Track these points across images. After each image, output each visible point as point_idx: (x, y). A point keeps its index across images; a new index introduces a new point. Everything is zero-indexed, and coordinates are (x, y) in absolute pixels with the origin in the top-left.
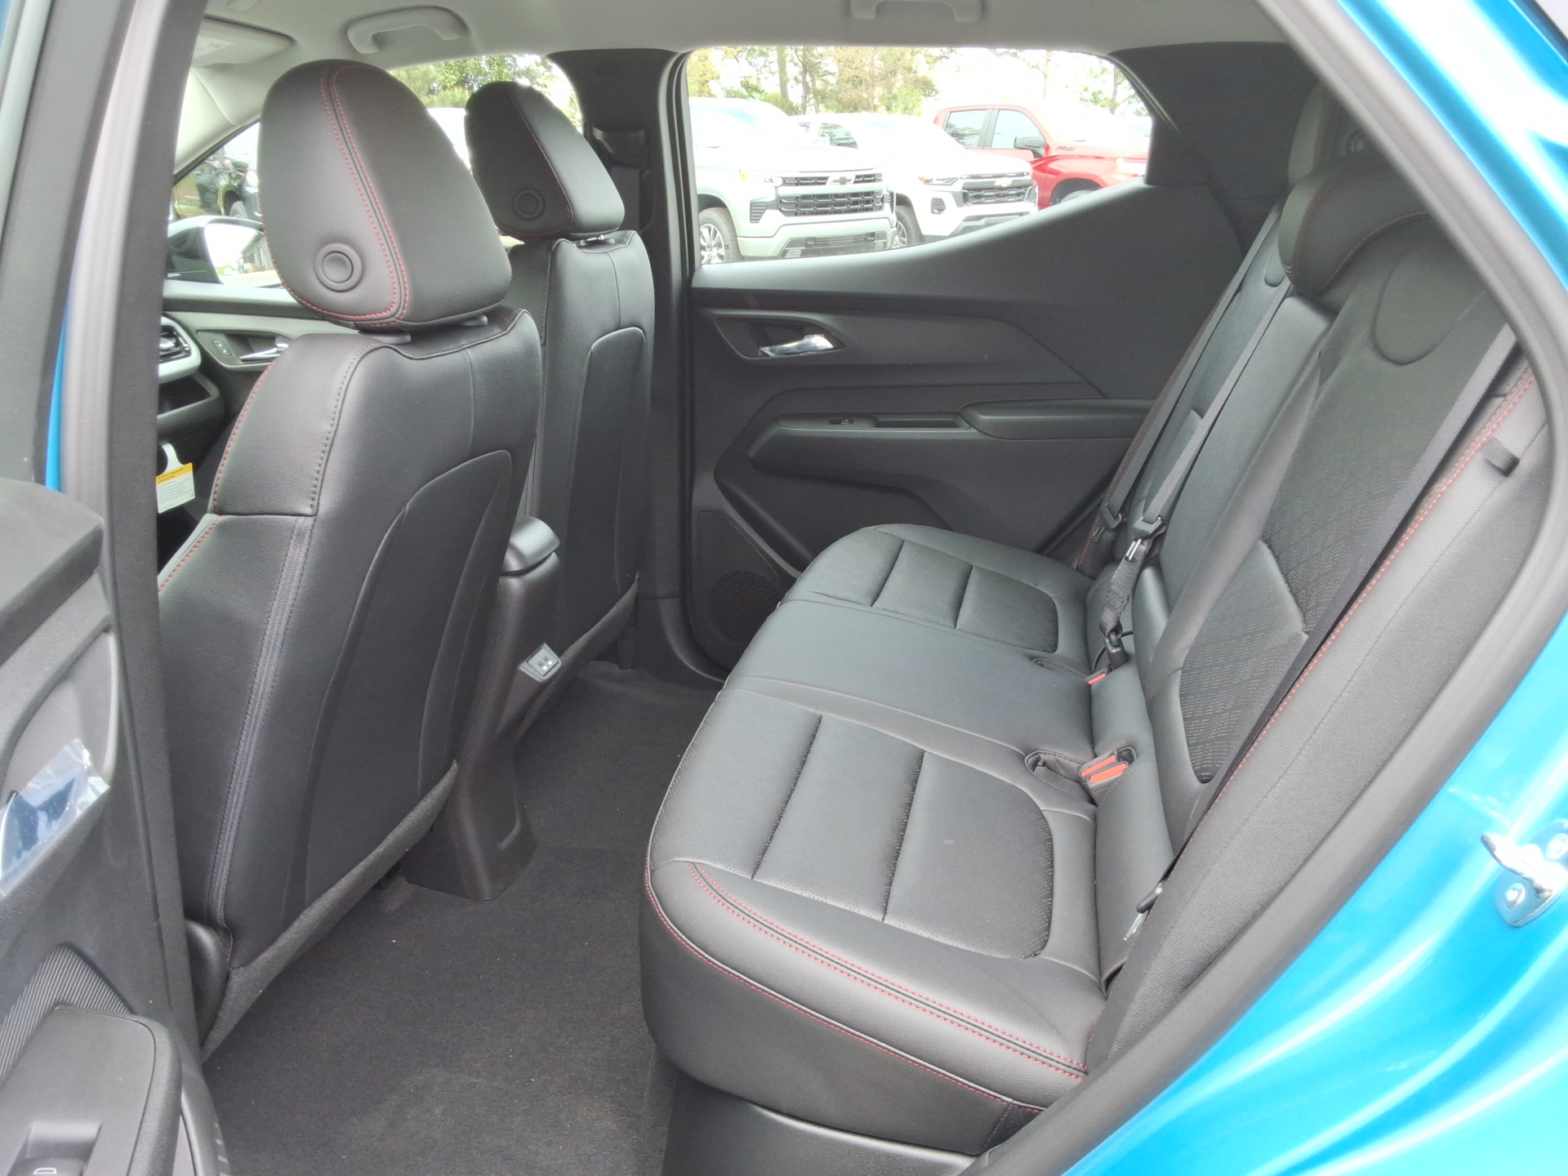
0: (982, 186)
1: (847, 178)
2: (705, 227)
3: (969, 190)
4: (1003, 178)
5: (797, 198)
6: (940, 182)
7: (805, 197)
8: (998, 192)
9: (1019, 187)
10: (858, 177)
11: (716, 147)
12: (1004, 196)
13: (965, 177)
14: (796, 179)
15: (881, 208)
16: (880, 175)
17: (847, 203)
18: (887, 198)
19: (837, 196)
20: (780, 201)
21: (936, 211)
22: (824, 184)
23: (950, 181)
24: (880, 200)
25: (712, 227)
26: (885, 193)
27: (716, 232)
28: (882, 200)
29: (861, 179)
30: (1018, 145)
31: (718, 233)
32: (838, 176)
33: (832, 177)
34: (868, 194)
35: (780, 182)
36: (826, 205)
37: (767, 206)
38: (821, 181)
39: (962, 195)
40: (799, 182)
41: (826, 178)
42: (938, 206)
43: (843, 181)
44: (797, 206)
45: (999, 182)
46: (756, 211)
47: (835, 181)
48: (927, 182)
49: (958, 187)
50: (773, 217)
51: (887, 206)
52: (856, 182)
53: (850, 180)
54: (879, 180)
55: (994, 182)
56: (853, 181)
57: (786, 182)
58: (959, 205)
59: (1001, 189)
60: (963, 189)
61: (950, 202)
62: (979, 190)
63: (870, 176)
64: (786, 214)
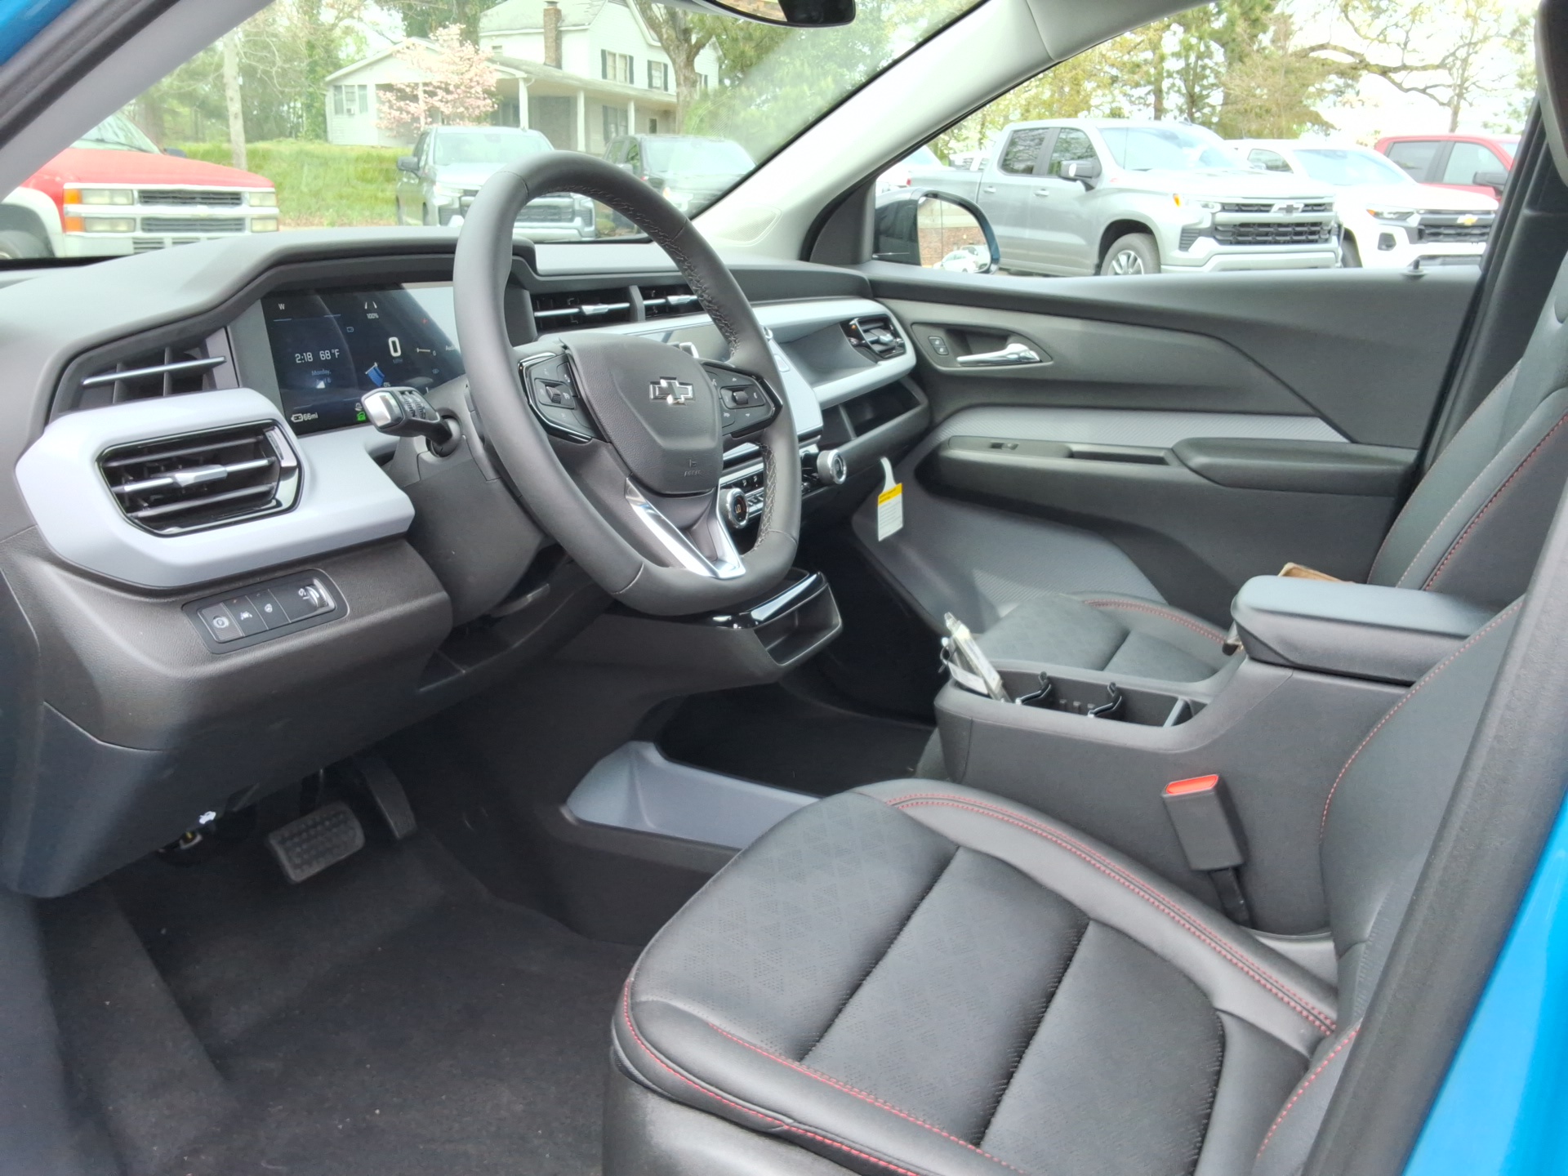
0: (1438, 223)
1: (1295, 206)
2: (1124, 254)
3: (1426, 226)
4: (1467, 215)
5: (1235, 226)
6: (1392, 216)
7: (1243, 225)
8: (1459, 231)
9: (1485, 227)
10: (1306, 205)
11: (1145, 170)
12: (1466, 235)
13: (1422, 212)
14: (1238, 205)
15: (1326, 241)
16: (1331, 205)
17: (1290, 234)
18: (1335, 231)
19: (1280, 225)
20: (1216, 229)
21: (1384, 247)
22: (1267, 211)
23: (1403, 216)
24: (1326, 232)
25: (1133, 254)
26: (1333, 224)
27: (1135, 259)
28: (1329, 232)
29: (1309, 208)
30: (1478, 180)
31: (1139, 261)
32: (1284, 204)
33: (1278, 204)
34: (1314, 224)
35: (1219, 207)
36: (1267, 234)
37: (1201, 233)
38: (1265, 208)
39: (1417, 231)
40: (1241, 208)
41: (1270, 206)
42: (1387, 242)
43: (1290, 209)
44: (1233, 234)
45: (1462, 220)
46: (1188, 237)
47: (1280, 209)
48: (1377, 215)
49: (1414, 222)
50: (1205, 246)
51: (1334, 239)
52: (1303, 211)
53: (1297, 209)
54: (1330, 210)
55: (1457, 219)
56: (1300, 210)
57: (1225, 208)
58: (1412, 241)
59: (1462, 227)
60: (1420, 224)
61: (1401, 236)
62: (1438, 227)
63: (1320, 205)
64: (1221, 242)
